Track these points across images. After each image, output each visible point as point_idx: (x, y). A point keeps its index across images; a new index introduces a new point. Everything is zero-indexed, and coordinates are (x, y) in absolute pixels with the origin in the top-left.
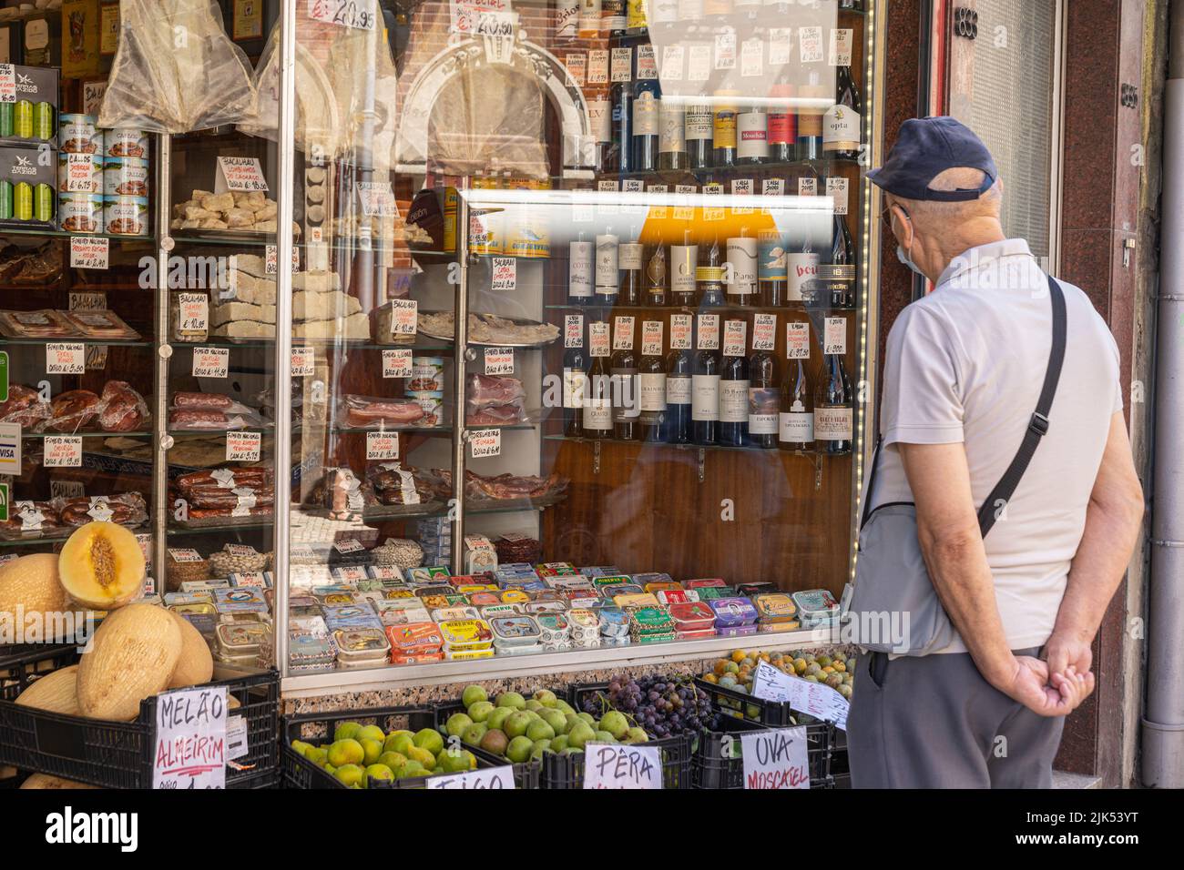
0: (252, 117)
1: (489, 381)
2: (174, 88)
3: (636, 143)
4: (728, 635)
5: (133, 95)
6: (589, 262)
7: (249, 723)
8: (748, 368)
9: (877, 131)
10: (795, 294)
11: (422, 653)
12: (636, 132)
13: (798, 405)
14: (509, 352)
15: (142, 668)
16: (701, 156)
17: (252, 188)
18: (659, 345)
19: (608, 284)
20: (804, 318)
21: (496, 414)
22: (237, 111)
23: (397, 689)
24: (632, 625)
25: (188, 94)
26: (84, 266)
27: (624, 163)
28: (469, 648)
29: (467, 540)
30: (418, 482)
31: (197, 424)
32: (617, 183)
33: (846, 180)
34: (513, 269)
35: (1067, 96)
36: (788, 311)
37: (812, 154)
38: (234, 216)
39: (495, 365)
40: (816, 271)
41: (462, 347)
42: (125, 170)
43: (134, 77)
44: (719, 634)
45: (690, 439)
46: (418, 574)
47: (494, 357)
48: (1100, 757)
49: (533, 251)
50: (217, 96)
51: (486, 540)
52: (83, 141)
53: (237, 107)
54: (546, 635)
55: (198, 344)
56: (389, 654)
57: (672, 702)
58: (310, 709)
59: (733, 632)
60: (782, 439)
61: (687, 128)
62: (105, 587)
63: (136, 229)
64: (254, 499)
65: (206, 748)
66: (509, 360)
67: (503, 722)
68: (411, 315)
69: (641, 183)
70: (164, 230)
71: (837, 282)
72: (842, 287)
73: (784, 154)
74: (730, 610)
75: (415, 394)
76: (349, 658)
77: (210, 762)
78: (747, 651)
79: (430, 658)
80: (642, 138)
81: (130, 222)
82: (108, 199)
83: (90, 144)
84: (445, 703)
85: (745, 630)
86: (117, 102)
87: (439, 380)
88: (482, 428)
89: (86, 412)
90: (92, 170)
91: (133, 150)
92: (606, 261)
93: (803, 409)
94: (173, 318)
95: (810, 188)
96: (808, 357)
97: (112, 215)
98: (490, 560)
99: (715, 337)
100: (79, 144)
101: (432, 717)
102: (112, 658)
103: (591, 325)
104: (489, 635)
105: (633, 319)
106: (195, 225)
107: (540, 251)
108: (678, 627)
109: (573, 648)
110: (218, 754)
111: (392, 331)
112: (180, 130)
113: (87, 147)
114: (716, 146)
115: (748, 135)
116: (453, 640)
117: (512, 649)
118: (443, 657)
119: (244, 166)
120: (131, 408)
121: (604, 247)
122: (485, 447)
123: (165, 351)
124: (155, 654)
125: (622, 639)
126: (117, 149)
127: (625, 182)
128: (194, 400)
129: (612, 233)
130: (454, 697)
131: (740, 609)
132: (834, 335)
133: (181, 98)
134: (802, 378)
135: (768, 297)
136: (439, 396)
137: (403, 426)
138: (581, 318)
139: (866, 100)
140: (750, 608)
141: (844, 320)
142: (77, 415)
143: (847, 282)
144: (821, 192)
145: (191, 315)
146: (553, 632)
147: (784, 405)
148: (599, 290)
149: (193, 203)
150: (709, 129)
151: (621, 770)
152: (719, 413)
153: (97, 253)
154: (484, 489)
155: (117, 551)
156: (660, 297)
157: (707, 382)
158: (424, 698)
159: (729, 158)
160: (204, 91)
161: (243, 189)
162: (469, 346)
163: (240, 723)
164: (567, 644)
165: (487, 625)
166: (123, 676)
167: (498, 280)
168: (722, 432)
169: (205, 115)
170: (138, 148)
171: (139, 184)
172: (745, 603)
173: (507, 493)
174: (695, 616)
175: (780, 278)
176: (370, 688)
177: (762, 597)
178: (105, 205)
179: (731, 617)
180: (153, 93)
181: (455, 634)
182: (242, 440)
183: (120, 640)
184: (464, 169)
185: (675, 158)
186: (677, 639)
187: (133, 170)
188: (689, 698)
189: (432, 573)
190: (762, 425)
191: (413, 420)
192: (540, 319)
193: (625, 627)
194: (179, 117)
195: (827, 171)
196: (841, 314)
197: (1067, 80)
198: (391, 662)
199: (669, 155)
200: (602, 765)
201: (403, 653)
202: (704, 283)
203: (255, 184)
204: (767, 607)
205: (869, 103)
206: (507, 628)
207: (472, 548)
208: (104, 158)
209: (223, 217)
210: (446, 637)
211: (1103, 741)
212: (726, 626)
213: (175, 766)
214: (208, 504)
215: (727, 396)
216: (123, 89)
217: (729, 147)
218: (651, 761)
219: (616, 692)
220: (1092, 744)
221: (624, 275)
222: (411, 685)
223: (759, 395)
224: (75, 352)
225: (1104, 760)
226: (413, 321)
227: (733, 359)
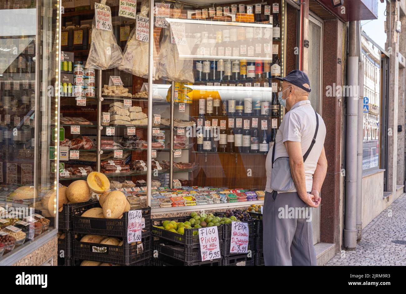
0: (122, 65)
1: (178, 136)
2: (104, 58)
3: (218, 73)
4: (250, 201)
5: (94, 59)
6: (204, 104)
7: (145, 220)
8: (251, 132)
9: (284, 71)
10: (264, 113)
11: (179, 204)
12: (218, 70)
13: (265, 142)
14: (183, 129)
15: (120, 206)
16: (237, 76)
17: (119, 84)
18: (225, 127)
19: (210, 110)
20: (266, 119)
21: (180, 146)
22: (119, 64)
23: (175, 213)
24: (228, 198)
25: (107, 59)
26: (80, 105)
27: (214, 78)
28: (190, 203)
29: (174, 180)
30: (160, 164)
31: (107, 148)
32: (212, 83)
33: (277, 83)
34: (184, 106)
35: (323, 61)
36: (261, 117)
37: (268, 77)
38: (116, 92)
39: (180, 132)
40: (269, 107)
41: (172, 127)
42: (90, 79)
43: (94, 55)
44: (248, 201)
45: (234, 151)
46: (162, 189)
47: (180, 130)
48: (335, 238)
49: (188, 101)
50: (114, 60)
51: (177, 180)
52: (80, 72)
53: (119, 63)
54: (208, 200)
55: (107, 126)
56: (172, 204)
57: (242, 216)
58: (156, 218)
59: (251, 200)
60: (260, 150)
61: (233, 69)
62: (101, 188)
63: (92, 95)
64: (121, 168)
65: (137, 225)
66: (183, 131)
67: (205, 220)
68: (159, 119)
69: (219, 83)
70: (100, 96)
71: (275, 110)
72: (276, 111)
73: (260, 76)
74: (250, 194)
75: (158, 140)
76: (163, 205)
77: (138, 229)
78: (256, 205)
79: (181, 205)
80: (220, 72)
81: (91, 93)
82: (85, 87)
83: (82, 73)
84: (187, 216)
85: (254, 200)
86: (90, 61)
87: (164, 136)
88: (177, 149)
89: (80, 145)
90: (82, 79)
91: (92, 74)
92: (210, 104)
93: (266, 143)
94: (102, 119)
95: (267, 85)
96: (267, 129)
97: (86, 91)
98: (179, 185)
99: (241, 124)
100: (78, 73)
101: (185, 219)
102: (113, 203)
103: (205, 122)
104: (195, 200)
105: (217, 120)
106: (106, 94)
107: (190, 102)
108: (238, 199)
109: (214, 204)
110: (140, 227)
111: (154, 123)
112: (105, 69)
113: (81, 73)
114: (241, 74)
115: (250, 71)
116: (187, 201)
117: (200, 204)
118: (184, 205)
119: (117, 78)
120: (91, 143)
121: (209, 100)
122: (177, 154)
123: (101, 128)
124: (122, 202)
125: (226, 202)
126: (88, 74)
127: (215, 83)
128: (105, 141)
129: (211, 97)
130: (188, 215)
131: (252, 194)
132: (274, 123)
133: (106, 60)
134: (265, 135)
135: (256, 113)
136: (164, 141)
137: (157, 149)
138: (202, 120)
139: (282, 63)
140: (255, 194)
141: (277, 119)
142: (78, 145)
143: (277, 110)
144: (270, 86)
145: (106, 118)
146: (210, 199)
147: (261, 142)
148: (207, 112)
149: (105, 88)
150: (239, 70)
151: (240, 228)
152: (242, 144)
153: (83, 102)
154: (177, 166)
155: (102, 179)
156: (225, 114)
157: (239, 136)
158: (181, 215)
159: (244, 77)
160: (111, 59)
161: (117, 84)
162: (174, 127)
163: (144, 220)
164: (213, 202)
165: (194, 197)
166: (116, 207)
167: (180, 109)
168: (243, 149)
169: (111, 65)
170: (93, 74)
171: (93, 83)
172: (254, 193)
173: (183, 167)
174: (242, 196)
175: (259, 109)
176: (169, 212)
177: (257, 191)
178: (85, 89)
179: (251, 196)
180: (99, 59)
181: (187, 199)
182: (118, 152)
183: (114, 199)
184: (174, 79)
185: (229, 77)
186: (238, 202)
187: (92, 80)
188: (245, 215)
189: (165, 188)
190: (255, 147)
191: (159, 147)
192: (188, 120)
193: (226, 198)
194: (105, 66)
195: (271, 81)
196: (276, 118)
197: (323, 57)
198: (172, 206)
199: (227, 76)
200: (235, 227)
201: (175, 204)
202: (238, 110)
203: (120, 83)
204: (259, 194)
205: (282, 64)
206: (199, 198)
207: (175, 182)
208: (84, 76)
209: (113, 92)
210: (185, 200)
211: (335, 234)
212: (250, 199)
213: (132, 229)
214: (109, 169)
215: (245, 140)
216: (92, 58)
217: (244, 74)
218: (246, 226)
219: (228, 213)
220: (333, 235)
221: (214, 108)
222: (179, 212)
223: (254, 139)
224: (77, 128)
225: (335, 239)
226: (160, 120)
227: (246, 130)
